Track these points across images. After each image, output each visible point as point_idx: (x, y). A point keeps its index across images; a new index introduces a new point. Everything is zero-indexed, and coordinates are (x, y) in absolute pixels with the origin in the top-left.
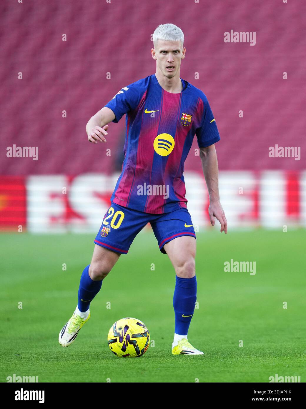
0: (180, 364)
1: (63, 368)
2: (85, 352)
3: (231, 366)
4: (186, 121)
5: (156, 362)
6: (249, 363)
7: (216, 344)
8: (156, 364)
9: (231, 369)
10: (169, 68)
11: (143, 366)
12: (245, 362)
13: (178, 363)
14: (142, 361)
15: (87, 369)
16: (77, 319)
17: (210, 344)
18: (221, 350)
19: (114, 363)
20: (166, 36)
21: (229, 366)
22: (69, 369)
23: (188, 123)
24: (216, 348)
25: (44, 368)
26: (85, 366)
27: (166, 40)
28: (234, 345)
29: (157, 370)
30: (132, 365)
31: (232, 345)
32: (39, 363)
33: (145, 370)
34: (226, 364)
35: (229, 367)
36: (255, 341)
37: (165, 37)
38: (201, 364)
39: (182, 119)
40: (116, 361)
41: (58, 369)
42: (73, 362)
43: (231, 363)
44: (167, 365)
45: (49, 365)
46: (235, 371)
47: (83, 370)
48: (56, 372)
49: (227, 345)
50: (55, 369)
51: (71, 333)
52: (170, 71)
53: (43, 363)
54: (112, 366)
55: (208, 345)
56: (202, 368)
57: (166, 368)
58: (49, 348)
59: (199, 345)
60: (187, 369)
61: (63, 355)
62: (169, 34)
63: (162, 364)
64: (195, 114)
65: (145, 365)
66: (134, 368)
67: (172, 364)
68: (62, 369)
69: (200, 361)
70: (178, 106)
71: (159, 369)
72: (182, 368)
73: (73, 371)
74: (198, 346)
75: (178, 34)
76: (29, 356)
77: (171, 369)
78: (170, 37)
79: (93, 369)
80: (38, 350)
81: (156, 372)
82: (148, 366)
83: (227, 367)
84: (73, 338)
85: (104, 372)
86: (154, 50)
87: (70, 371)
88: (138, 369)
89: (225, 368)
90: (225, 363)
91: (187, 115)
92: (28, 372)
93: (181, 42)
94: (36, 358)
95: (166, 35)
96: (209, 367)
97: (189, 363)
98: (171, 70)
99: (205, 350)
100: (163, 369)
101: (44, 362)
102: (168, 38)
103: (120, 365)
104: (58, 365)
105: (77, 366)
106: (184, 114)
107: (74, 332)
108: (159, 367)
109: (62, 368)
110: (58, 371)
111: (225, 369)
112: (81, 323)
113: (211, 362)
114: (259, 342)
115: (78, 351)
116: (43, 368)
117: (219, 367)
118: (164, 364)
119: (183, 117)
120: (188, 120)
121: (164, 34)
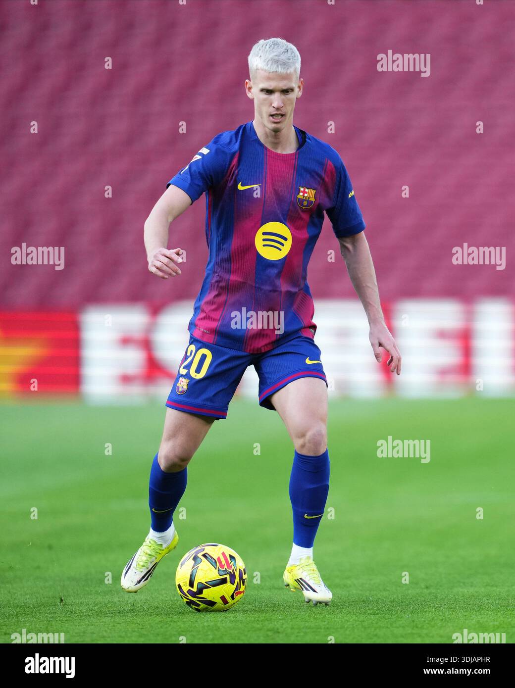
0: (338, 623)
1: (142, 629)
2: (179, 603)
3: (423, 626)
4: (306, 200)
5: (298, 620)
6: (455, 621)
7: (398, 588)
8: (297, 623)
9: (424, 630)
10: (274, 117)
11: (275, 625)
12: (448, 619)
13: (335, 621)
14: (273, 618)
15: (183, 631)
16: (150, 547)
17: (388, 588)
18: (406, 599)
19: (227, 620)
20: (271, 65)
21: (420, 626)
22: (152, 630)
23: (310, 203)
24: (400, 596)
25: (110, 630)
26: (179, 626)
27: (272, 70)
28: (428, 591)
29: (299, 632)
30: (258, 624)
31: (425, 590)
32: (101, 621)
33: (279, 632)
34: (415, 623)
35: (421, 628)
36: (464, 583)
37: (269, 66)
38: (374, 622)
39: (299, 197)
40: (230, 617)
41: (133, 630)
42: (158, 619)
43: (425, 621)
44: (317, 624)
45: (118, 624)
46: (431, 635)
47: (175, 633)
48: (129, 635)
49: (418, 591)
50: (128, 630)
51: (141, 570)
52: (276, 121)
53: (108, 620)
54: (224, 625)
55: (385, 590)
56: (375, 630)
57: (315, 630)
58: (117, 594)
59: (370, 591)
60: (349, 631)
61: (141, 606)
62: (276, 62)
63: (308, 622)
64: (321, 187)
65: (279, 624)
66: (260, 629)
67: (325, 621)
68: (140, 630)
69: (372, 617)
70: (292, 176)
71: (304, 630)
72: (341, 628)
73: (158, 635)
74: (368, 592)
75: (291, 61)
76: (84, 608)
77: (322, 630)
78: (278, 66)
79: (192, 631)
80: (100, 599)
81: (297, 636)
82: (284, 626)
83: (417, 627)
84: (143, 577)
85: (209, 635)
86: (250, 83)
87: (153, 634)
88: (268, 630)
89: (413, 629)
90: (413, 621)
91: (307, 190)
92: (83, 636)
93: (296, 73)
94: (96, 612)
95: (271, 62)
96: (387, 627)
97: (353, 620)
98: (278, 121)
99: (379, 599)
100: (309, 630)
101: (109, 618)
102: (274, 68)
103: (237, 624)
104: (133, 623)
105: (165, 626)
106: (302, 189)
107: (145, 568)
108: (303, 628)
109: (139, 628)
110: (134, 633)
111: (414, 631)
112: (157, 552)
113: (390, 619)
114: (471, 586)
115: (166, 601)
116: (108, 628)
117: (403, 627)
118: (312, 622)
119: (301, 194)
120: (309, 198)
121: (267, 60)
